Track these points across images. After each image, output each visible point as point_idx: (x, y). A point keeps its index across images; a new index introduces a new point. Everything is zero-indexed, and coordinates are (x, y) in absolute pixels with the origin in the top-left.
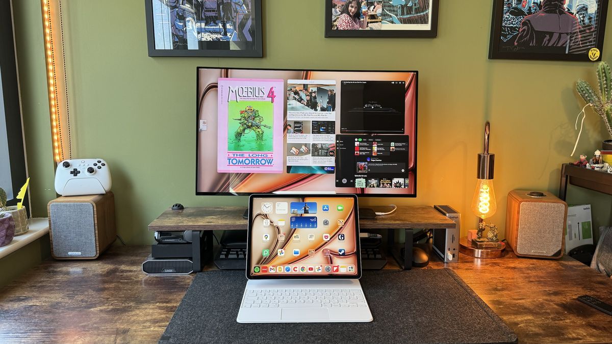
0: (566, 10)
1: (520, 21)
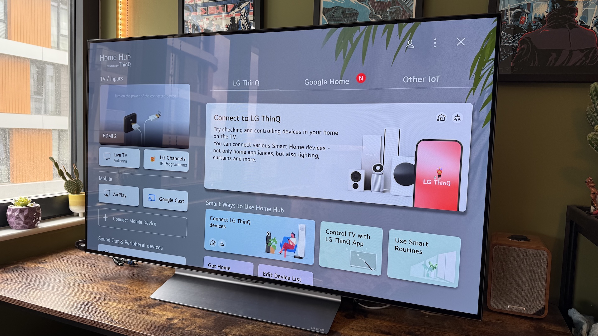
0: (579, 23)
1: (518, 40)
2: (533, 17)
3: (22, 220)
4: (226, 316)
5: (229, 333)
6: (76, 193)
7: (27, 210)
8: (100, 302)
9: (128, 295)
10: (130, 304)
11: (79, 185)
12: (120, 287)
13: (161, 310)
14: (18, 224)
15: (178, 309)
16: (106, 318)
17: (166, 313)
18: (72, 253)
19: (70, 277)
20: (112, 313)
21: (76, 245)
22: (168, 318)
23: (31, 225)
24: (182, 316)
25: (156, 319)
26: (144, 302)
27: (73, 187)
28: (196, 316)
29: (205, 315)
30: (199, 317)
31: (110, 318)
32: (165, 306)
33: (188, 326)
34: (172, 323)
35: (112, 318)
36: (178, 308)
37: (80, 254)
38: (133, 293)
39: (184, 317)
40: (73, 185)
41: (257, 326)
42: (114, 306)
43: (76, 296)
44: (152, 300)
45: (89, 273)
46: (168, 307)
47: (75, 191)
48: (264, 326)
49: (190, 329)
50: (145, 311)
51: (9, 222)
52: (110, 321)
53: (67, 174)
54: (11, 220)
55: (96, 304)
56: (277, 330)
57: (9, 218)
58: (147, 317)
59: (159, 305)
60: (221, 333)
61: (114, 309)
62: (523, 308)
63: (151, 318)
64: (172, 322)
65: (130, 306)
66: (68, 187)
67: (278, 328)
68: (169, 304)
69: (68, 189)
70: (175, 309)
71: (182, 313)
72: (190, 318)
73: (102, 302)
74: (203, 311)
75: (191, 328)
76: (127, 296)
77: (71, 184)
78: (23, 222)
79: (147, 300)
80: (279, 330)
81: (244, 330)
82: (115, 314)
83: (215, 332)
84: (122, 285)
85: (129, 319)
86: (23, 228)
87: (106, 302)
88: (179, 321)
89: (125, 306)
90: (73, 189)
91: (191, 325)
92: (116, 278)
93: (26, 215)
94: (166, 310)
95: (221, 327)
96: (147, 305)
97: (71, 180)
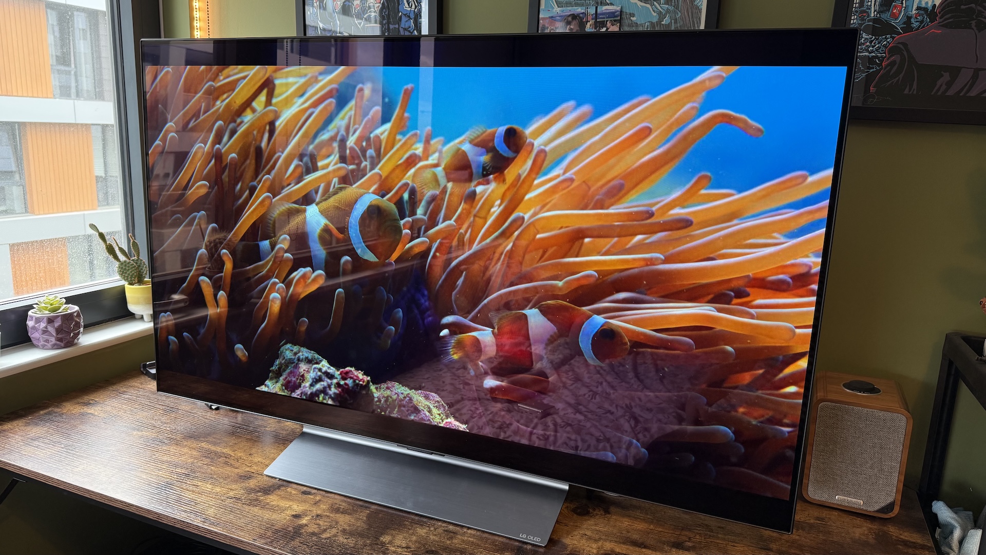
2: (915, 7)
3: (52, 336)
4: (385, 510)
5: (390, 542)
6: (137, 281)
7: (59, 319)
8: (186, 483)
9: (229, 468)
10: (234, 487)
11: (141, 268)
12: (216, 453)
13: (282, 498)
14: (47, 341)
15: (309, 496)
16: (196, 514)
17: (291, 503)
18: (136, 384)
19: (135, 433)
20: (206, 503)
21: (142, 369)
22: (294, 513)
23: (68, 342)
24: (316, 511)
25: (275, 516)
26: (256, 481)
27: (131, 272)
28: (337, 510)
29: (351, 508)
30: (342, 513)
31: (202, 514)
32: (289, 490)
33: (325, 530)
34: (300, 525)
35: (205, 515)
36: (309, 493)
37: (149, 386)
38: (237, 464)
39: (319, 512)
40: (132, 268)
41: (435, 529)
42: (208, 490)
43: (147, 471)
44: (268, 479)
45: (165, 425)
46: (294, 492)
47: (135, 278)
48: (446, 529)
49: (328, 535)
50: (257, 500)
51: (33, 338)
52: (203, 520)
53: (121, 250)
54: (34, 335)
55: (178, 487)
56: (466, 538)
57: (31, 332)
58: (260, 512)
59: (279, 487)
60: (378, 544)
61: (207, 496)
62: (859, 501)
63: (267, 515)
64: (301, 523)
65: (233, 490)
66: (123, 271)
67: (467, 533)
68: (295, 486)
69: (124, 276)
70: (305, 496)
71: (316, 503)
72: (328, 514)
73: (188, 482)
74: (349, 500)
75: (330, 533)
76: (228, 470)
77: (129, 267)
78: (54, 339)
79: (260, 478)
80: (469, 537)
81: (414, 538)
82: (210, 506)
83: (368, 542)
84: (218, 449)
85: (232, 517)
86: (55, 347)
87: (195, 482)
88: (312, 519)
89: (224, 491)
90: (132, 275)
91: (331, 527)
92: (209, 435)
93: (59, 326)
94: (289, 498)
95: (377, 531)
96: (260, 489)
97: (128, 261)
